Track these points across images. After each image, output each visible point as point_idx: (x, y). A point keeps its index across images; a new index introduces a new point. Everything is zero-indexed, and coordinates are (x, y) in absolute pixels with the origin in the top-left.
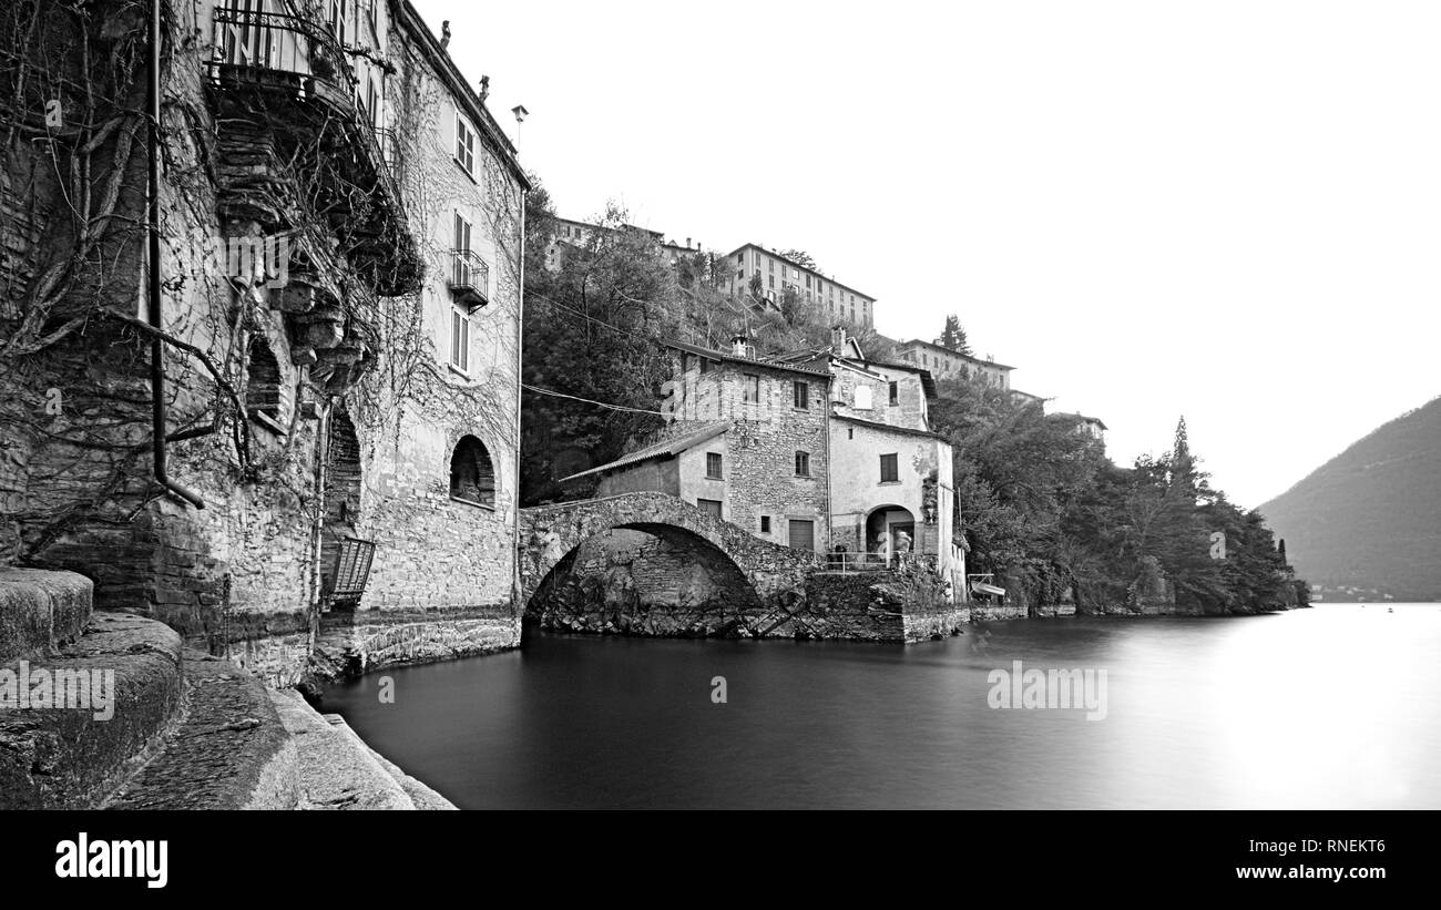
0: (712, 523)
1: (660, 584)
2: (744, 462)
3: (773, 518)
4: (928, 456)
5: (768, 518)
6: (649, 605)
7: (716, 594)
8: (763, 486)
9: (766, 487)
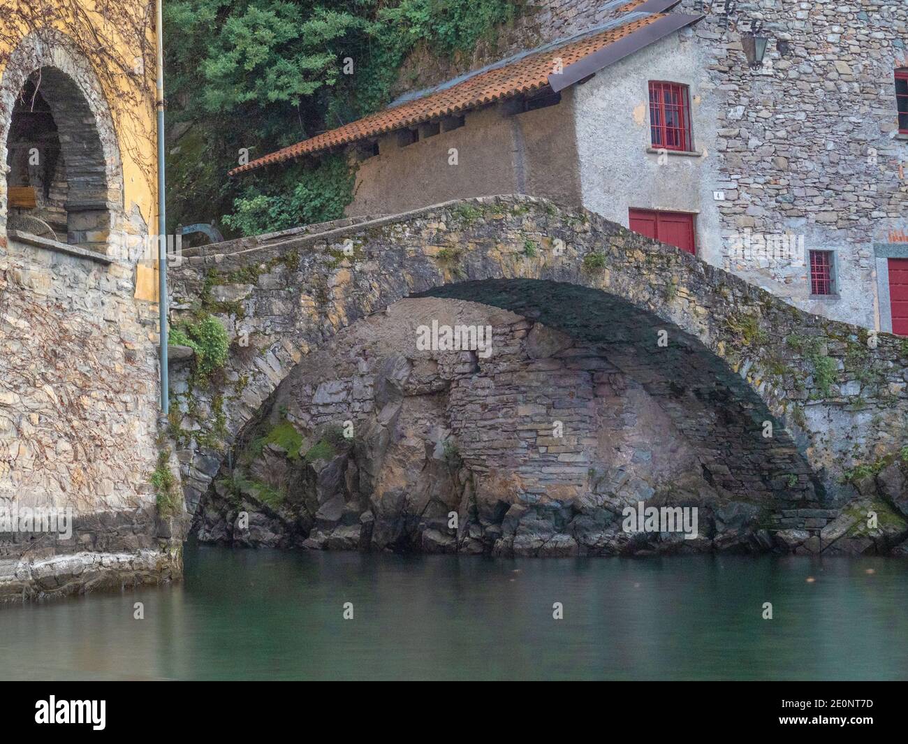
0: (679, 276)
1: (533, 447)
2: (752, 104)
3: (843, 252)
5: (829, 254)
6: (504, 506)
7: (689, 469)
8: (809, 165)
9: (819, 169)
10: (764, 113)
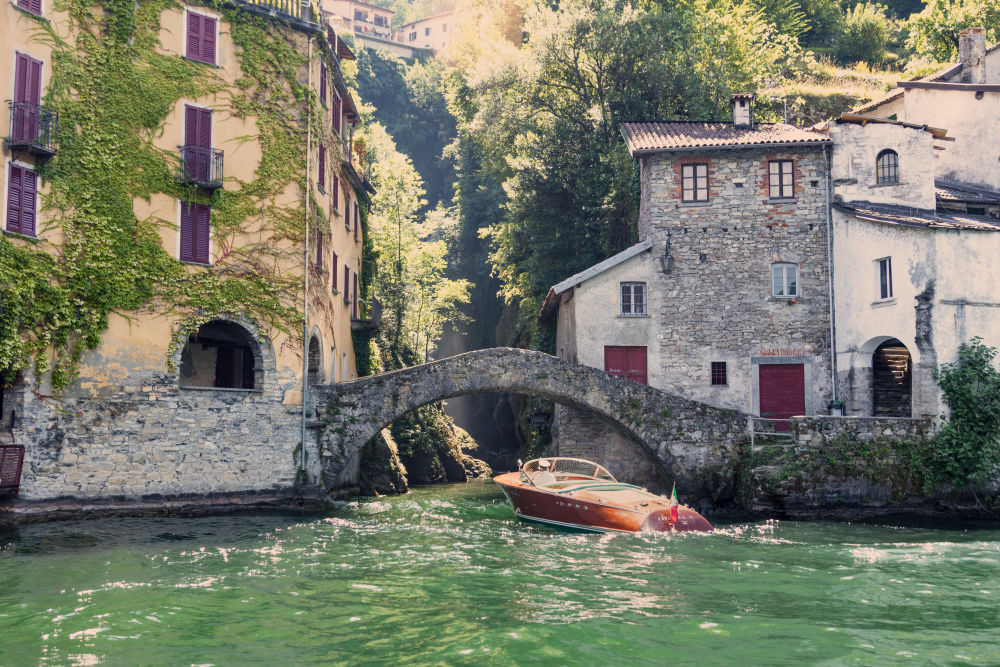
2: (682, 289)
3: (732, 363)
4: (925, 259)
5: (723, 364)
8: (713, 318)
9: (720, 320)
10: (690, 293)
